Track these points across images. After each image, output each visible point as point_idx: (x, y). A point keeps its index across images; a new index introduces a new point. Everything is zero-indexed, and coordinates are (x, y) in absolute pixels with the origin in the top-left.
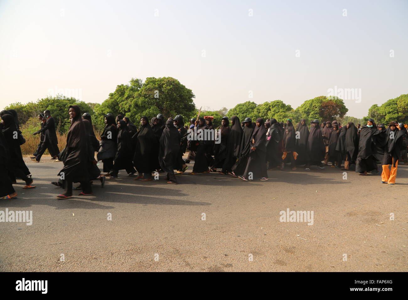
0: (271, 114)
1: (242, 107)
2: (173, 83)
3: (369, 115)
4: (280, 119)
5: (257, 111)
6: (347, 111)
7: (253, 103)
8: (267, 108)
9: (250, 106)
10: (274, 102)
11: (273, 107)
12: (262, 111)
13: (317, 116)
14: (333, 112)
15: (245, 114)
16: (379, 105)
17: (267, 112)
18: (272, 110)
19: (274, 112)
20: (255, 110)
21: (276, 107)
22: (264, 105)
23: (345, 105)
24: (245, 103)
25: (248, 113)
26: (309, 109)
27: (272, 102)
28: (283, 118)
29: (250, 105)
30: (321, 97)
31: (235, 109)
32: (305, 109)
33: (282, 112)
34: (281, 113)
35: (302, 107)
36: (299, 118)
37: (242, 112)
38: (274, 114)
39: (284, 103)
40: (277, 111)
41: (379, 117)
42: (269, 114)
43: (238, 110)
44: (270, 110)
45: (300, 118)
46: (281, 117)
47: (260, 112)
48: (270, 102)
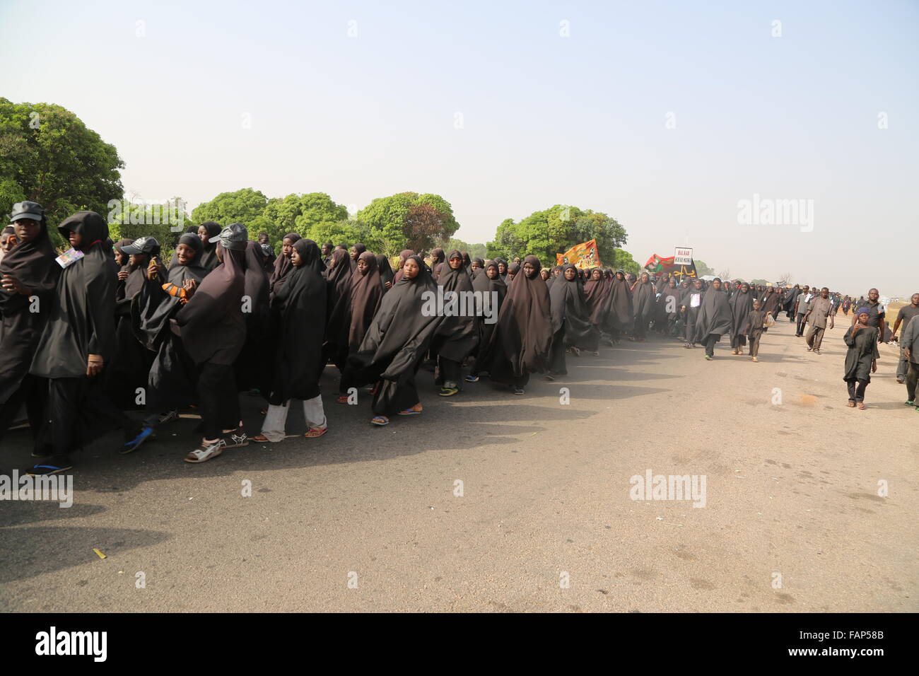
0: (302, 223)
1: (231, 200)
2: (67, 124)
3: (497, 239)
4: (325, 235)
5: (270, 215)
6: (458, 229)
7: (259, 194)
8: (293, 208)
9: (252, 199)
10: (310, 196)
11: (308, 208)
12: (281, 214)
13: (399, 233)
14: (431, 228)
15: (239, 218)
16: (517, 221)
17: (294, 217)
18: (306, 214)
19: (310, 218)
20: (266, 211)
21: (314, 208)
22: (287, 202)
23: (453, 214)
24: (240, 193)
25: (245, 217)
26: (381, 219)
27: (306, 196)
28: (331, 235)
29: (251, 197)
30: (408, 193)
31: (214, 205)
32: (375, 216)
33: (327, 221)
34: (327, 224)
35: (368, 212)
36: (364, 237)
37: (230, 212)
38: (310, 224)
39: (332, 200)
40: (317, 218)
41: (516, 244)
42: (297, 224)
43: (222, 206)
44: (300, 213)
45: (367, 236)
46: (326, 231)
47: (276, 217)
48: (300, 196)
